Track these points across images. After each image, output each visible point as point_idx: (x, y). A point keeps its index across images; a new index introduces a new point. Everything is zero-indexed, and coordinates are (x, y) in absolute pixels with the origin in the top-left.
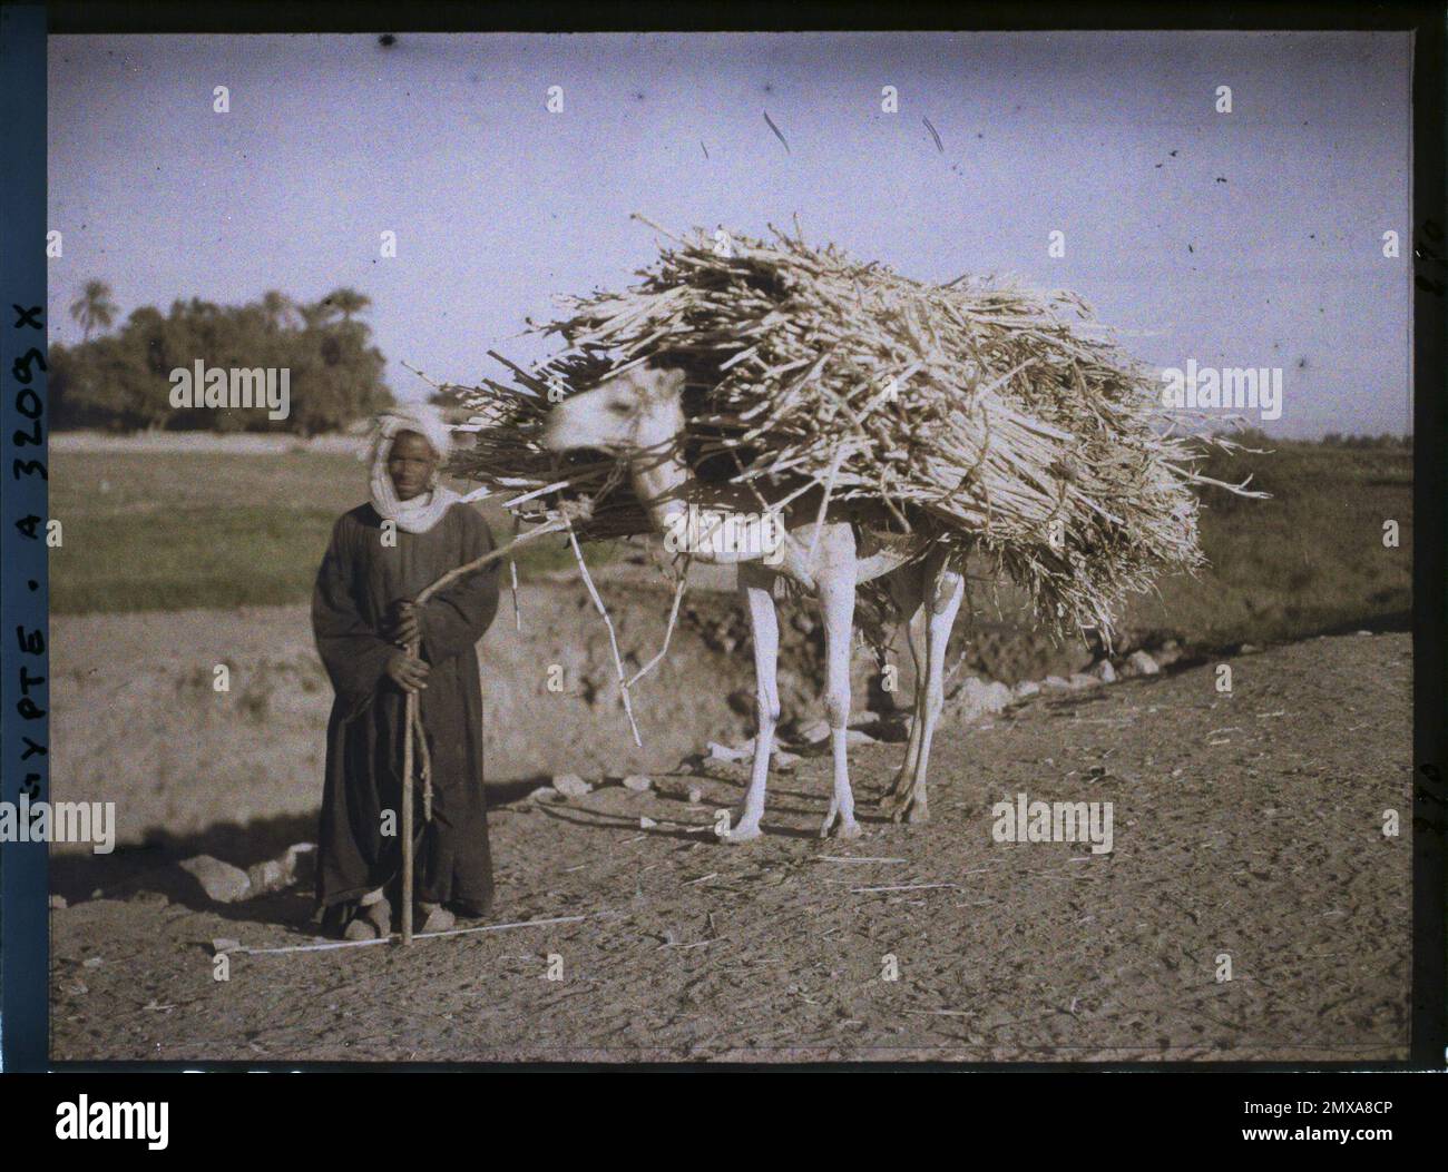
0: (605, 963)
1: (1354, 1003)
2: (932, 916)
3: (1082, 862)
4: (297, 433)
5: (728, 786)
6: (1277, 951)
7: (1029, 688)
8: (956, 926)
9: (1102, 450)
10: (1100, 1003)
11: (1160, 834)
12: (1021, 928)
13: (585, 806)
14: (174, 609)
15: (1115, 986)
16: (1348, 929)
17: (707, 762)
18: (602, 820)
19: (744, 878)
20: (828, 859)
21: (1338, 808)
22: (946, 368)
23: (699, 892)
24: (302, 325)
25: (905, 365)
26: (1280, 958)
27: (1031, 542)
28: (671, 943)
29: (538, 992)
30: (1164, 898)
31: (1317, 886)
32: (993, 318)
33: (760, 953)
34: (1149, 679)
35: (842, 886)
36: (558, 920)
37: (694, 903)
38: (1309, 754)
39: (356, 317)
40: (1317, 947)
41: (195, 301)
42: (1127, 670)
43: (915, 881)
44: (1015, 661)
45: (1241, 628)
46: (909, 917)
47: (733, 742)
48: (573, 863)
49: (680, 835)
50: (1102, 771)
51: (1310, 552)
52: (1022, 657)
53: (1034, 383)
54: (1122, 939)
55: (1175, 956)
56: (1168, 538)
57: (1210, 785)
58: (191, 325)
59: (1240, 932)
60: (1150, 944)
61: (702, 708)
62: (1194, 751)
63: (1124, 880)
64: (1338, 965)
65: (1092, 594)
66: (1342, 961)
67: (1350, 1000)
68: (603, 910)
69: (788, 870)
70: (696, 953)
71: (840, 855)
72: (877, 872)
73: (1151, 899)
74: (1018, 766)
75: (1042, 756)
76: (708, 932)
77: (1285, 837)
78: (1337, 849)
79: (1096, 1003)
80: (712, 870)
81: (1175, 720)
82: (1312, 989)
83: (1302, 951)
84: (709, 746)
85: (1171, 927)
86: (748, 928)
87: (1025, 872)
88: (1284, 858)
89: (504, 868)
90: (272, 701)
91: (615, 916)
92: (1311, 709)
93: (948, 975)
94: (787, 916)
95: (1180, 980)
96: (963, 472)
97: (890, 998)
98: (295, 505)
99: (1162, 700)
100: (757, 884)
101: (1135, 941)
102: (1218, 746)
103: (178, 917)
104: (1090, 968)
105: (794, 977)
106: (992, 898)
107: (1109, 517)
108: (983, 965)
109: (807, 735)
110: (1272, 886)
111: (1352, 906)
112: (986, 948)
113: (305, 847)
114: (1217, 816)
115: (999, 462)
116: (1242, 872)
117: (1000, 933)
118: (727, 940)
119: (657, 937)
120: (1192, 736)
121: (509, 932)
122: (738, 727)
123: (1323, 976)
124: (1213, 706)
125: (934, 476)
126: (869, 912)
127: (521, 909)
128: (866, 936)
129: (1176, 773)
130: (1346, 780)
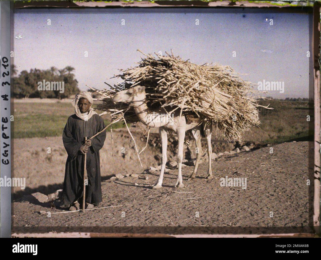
0: (127, 215)
1: (292, 223)
2: (200, 204)
3: (232, 192)
4: (58, 98)
5: (155, 176)
6: (275, 212)
7: (221, 154)
8: (205, 207)
9: (238, 99)
10: (237, 223)
11: (250, 186)
12: (219, 207)
13: (123, 181)
14: (31, 137)
15: (240, 220)
16: (291, 207)
17: (150, 171)
18: (127, 184)
19: (158, 196)
20: (177, 192)
21: (289, 180)
22: (205, 82)
23: (148, 200)
24: (59, 74)
25: (197, 81)
26: (276, 213)
27: (224, 120)
28: (142, 211)
29: (112, 222)
30: (250, 200)
31: (284, 197)
32: (213, 72)
33: (162, 213)
34: (247, 152)
35: (180, 198)
36: (117, 206)
37: (147, 202)
38: (282, 168)
39: (71, 72)
40: (284, 211)
41: (35, 69)
42: (242, 150)
43: (196, 197)
44: (218, 148)
45: (267, 141)
46: (195, 205)
47: (155, 167)
48: (120, 193)
49: (144, 187)
50: (237, 172)
51: (283, 124)
52: (219, 147)
53: (222, 86)
54: (241, 209)
55: (253, 213)
56: (253, 118)
57: (261, 175)
58: (34, 74)
59: (267, 208)
60: (248, 210)
61: (148, 159)
62: (257, 168)
63: (242, 196)
64: (289, 215)
65: (237, 131)
66: (290, 214)
67: (291, 222)
68: (127, 204)
69: (168, 194)
70: (147, 213)
71: (179, 191)
72: (187, 195)
73: (248, 200)
74: (219, 171)
75: (223, 169)
76: (150, 208)
77: (277, 186)
78: (288, 189)
79: (236, 223)
80: (151, 195)
81: (253, 161)
82: (283, 220)
83: (281, 212)
84: (150, 167)
85: (252, 206)
86: (159, 207)
87: (220, 195)
88: (277, 191)
89: (105, 194)
90: (53, 158)
91: (129, 205)
92: (283, 158)
93: (203, 218)
94: (168, 205)
95: (254, 218)
96: (210, 104)
97: (190, 223)
98: (58, 114)
99: (250, 157)
100: (161, 198)
101: (244, 210)
102: (262, 167)
103: (32, 206)
104: (234, 216)
105: (169, 218)
106: (213, 200)
107: (240, 114)
108: (211, 215)
109: (172, 165)
110: (274, 197)
111: (292, 202)
112: (211, 211)
113: (61, 190)
114: (262, 182)
115: (217, 102)
116: (268, 194)
117: (215, 208)
118: (154, 210)
119: (139, 210)
120: (257, 164)
121: (106, 209)
122: (157, 163)
123: (285, 217)
124: (261, 158)
125: (204, 105)
126: (185, 204)
127: (109, 204)
128: (185, 209)
129: (253, 173)
130: (290, 174)
